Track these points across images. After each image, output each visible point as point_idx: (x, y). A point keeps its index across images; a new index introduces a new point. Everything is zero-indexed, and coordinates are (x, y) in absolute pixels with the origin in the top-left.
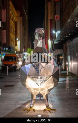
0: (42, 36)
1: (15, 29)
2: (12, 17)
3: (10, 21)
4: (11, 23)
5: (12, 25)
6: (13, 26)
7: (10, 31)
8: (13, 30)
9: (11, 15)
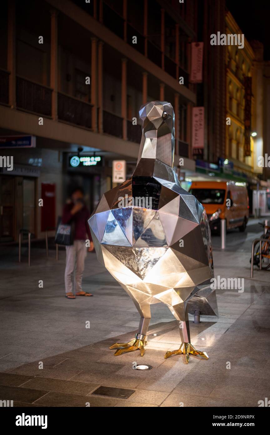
0: (157, 126)
1: (244, 103)
2: (233, 64)
3: (226, 75)
4: (230, 82)
5: (235, 91)
6: (238, 95)
7: (228, 110)
8: (238, 105)
9: (230, 58)
